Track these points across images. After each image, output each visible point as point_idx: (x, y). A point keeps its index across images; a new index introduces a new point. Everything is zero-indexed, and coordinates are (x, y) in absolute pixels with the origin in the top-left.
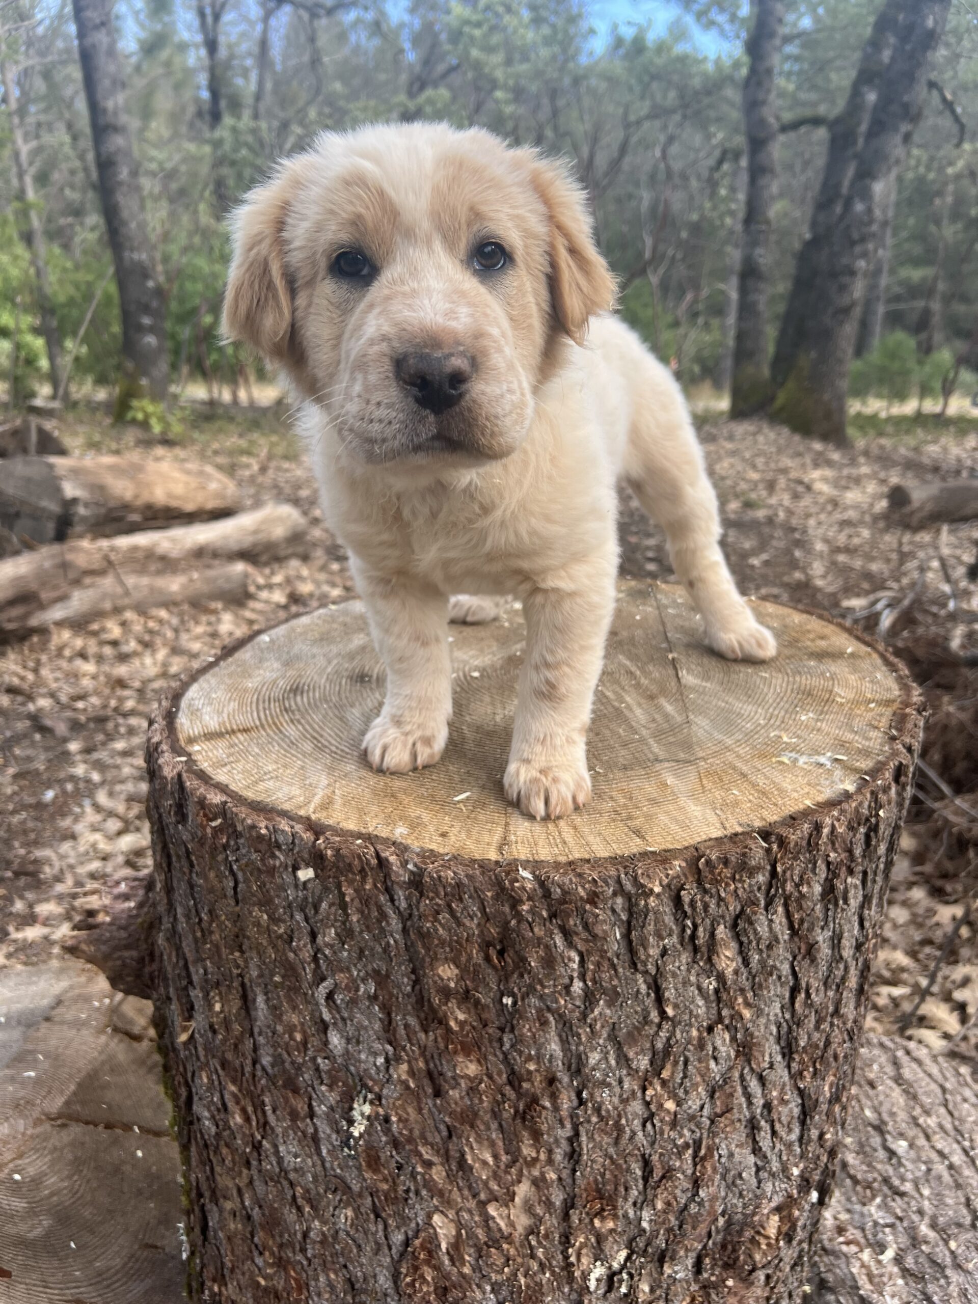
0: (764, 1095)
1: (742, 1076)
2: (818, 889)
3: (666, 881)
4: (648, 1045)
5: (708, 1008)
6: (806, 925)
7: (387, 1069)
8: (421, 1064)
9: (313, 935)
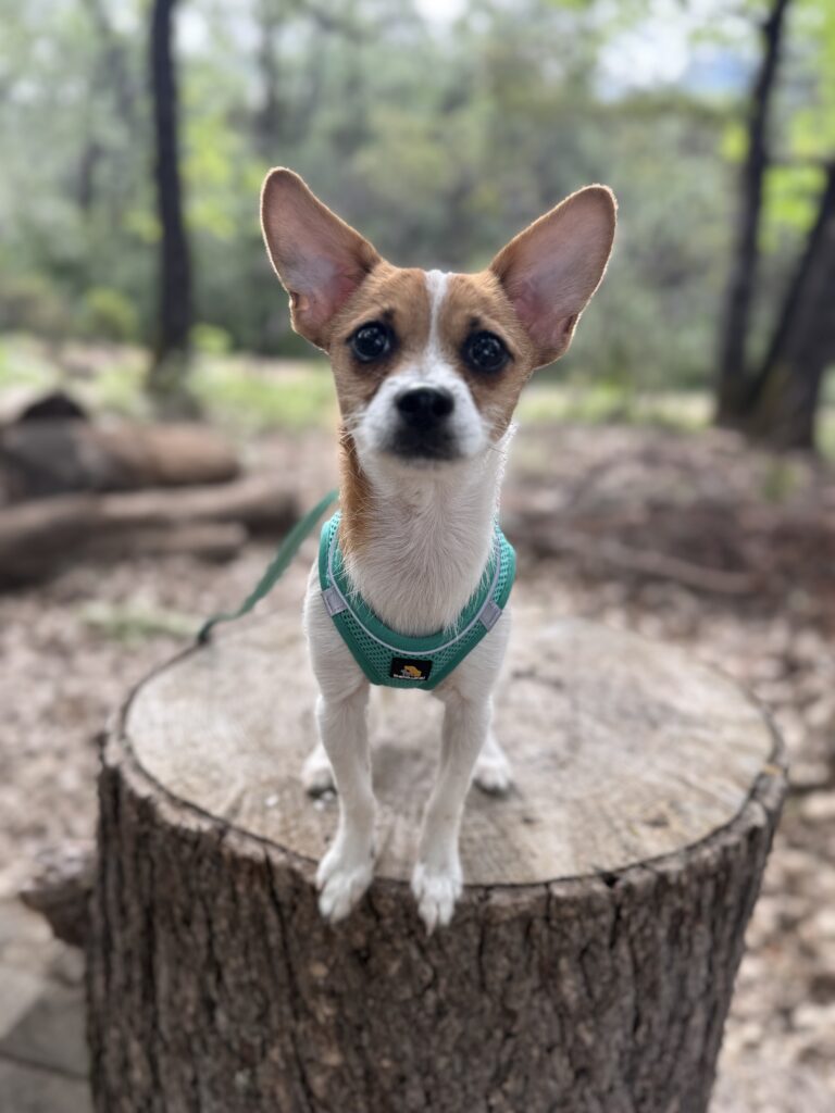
1: (581, 1096)
2: (662, 933)
4: (493, 1058)
6: (649, 964)
8: (291, 1049)
9: (209, 923)
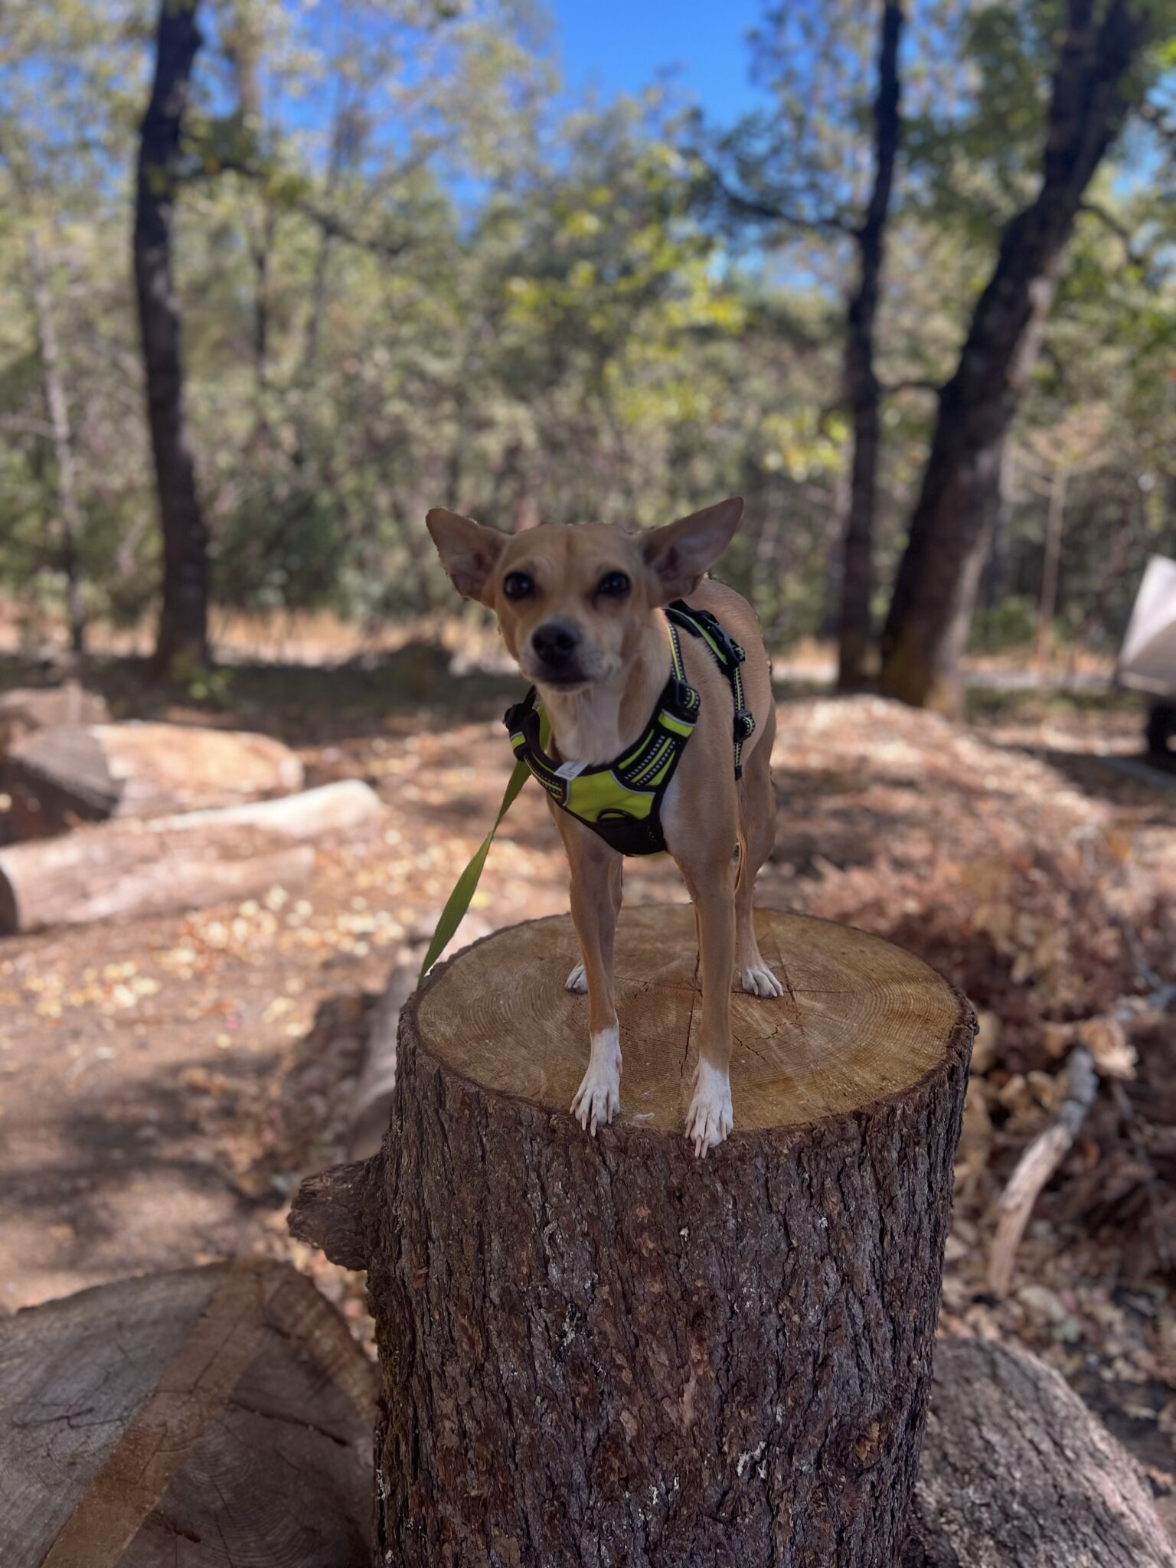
0: (864, 1316)
1: (847, 1299)
2: (895, 1155)
3: (791, 1145)
4: (780, 1270)
5: (821, 1242)
6: (888, 1181)
7: (593, 1291)
8: (619, 1287)
9: (544, 1189)
